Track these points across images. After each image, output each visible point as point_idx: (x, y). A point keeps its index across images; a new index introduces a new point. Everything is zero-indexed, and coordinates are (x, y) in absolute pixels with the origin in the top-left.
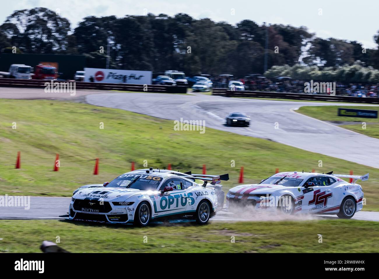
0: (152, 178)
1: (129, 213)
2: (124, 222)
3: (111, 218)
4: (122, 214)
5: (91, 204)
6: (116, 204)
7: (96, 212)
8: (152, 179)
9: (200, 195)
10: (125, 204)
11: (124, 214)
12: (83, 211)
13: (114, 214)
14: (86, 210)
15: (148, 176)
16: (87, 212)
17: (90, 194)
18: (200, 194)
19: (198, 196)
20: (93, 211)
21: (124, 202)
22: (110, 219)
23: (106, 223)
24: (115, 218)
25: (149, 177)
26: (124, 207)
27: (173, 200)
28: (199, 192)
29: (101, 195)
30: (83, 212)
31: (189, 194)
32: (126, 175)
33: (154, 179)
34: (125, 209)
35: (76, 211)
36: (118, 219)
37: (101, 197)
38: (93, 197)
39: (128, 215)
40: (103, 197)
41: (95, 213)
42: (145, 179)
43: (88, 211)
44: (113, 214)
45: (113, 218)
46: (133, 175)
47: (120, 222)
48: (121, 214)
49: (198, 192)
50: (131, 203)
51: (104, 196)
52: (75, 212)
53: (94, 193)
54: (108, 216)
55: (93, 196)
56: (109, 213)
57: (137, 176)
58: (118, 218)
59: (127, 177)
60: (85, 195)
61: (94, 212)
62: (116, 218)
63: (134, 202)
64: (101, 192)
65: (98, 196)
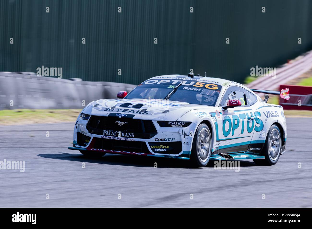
0: (204, 85)
1: (183, 140)
2: (176, 155)
3: (155, 148)
4: (173, 141)
5: (121, 124)
6: (164, 124)
7: (130, 137)
8: (204, 87)
9: (270, 117)
10: (177, 125)
11: (175, 141)
12: (105, 135)
13: (161, 141)
14: (111, 133)
15: (196, 82)
16: (113, 138)
17: (115, 107)
18: (271, 115)
19: (267, 117)
20: (125, 135)
21: (176, 122)
22: (153, 150)
23: (148, 155)
24: (161, 148)
25: (197, 84)
26: (176, 129)
27: (238, 122)
28: (269, 112)
29: (136, 110)
30: (106, 137)
31: (257, 114)
32: (156, 81)
33: (207, 86)
34: (178, 132)
35: (93, 136)
36: (165, 150)
37: (137, 113)
38: (123, 113)
39: (183, 143)
40: (140, 113)
41: (127, 139)
42: (192, 86)
43: (114, 136)
44: (158, 141)
45: (158, 147)
46: (168, 81)
47: (169, 154)
48: (171, 141)
49: (267, 112)
50: (187, 124)
51: (141, 111)
52: (90, 138)
53: (122, 106)
54: (151, 144)
55: (123, 111)
56: (152, 140)
57: (176, 82)
58: (166, 147)
59: (159, 83)
60: (107, 109)
61: (126, 137)
62: (163, 149)
63: (191, 123)
64: (134, 105)
65: (130, 111)
